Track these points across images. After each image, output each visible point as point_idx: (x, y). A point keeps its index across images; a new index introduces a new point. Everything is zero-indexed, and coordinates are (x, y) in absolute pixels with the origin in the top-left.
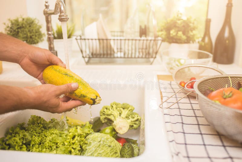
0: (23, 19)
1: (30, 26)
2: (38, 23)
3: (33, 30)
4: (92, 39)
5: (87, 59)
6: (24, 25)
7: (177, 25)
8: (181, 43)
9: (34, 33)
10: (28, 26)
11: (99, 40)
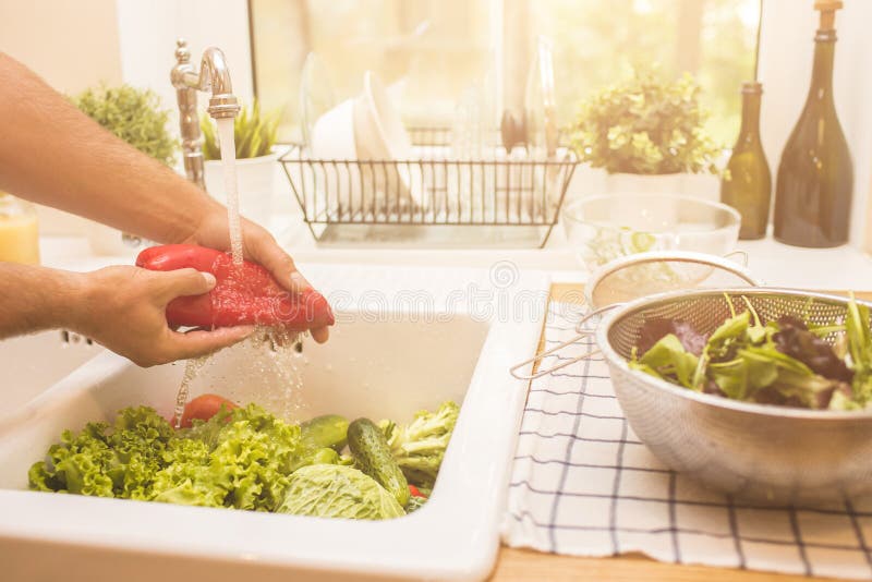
0: (109, 95)
1: (130, 119)
2: (156, 107)
3: (138, 131)
4: (334, 162)
5: (320, 229)
6: (110, 117)
7: (633, 110)
8: (647, 172)
9: (142, 140)
10: (122, 119)
11: (359, 163)
